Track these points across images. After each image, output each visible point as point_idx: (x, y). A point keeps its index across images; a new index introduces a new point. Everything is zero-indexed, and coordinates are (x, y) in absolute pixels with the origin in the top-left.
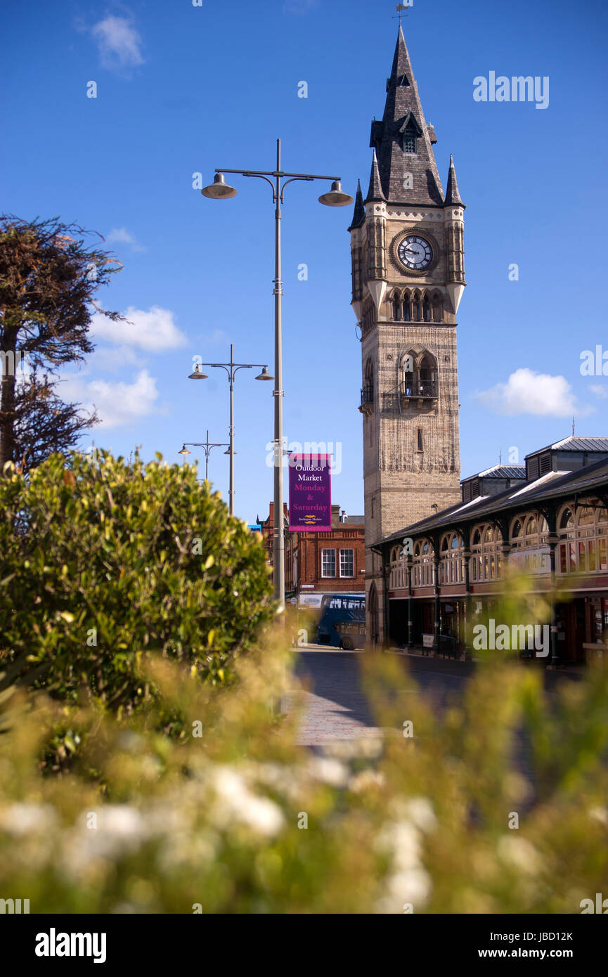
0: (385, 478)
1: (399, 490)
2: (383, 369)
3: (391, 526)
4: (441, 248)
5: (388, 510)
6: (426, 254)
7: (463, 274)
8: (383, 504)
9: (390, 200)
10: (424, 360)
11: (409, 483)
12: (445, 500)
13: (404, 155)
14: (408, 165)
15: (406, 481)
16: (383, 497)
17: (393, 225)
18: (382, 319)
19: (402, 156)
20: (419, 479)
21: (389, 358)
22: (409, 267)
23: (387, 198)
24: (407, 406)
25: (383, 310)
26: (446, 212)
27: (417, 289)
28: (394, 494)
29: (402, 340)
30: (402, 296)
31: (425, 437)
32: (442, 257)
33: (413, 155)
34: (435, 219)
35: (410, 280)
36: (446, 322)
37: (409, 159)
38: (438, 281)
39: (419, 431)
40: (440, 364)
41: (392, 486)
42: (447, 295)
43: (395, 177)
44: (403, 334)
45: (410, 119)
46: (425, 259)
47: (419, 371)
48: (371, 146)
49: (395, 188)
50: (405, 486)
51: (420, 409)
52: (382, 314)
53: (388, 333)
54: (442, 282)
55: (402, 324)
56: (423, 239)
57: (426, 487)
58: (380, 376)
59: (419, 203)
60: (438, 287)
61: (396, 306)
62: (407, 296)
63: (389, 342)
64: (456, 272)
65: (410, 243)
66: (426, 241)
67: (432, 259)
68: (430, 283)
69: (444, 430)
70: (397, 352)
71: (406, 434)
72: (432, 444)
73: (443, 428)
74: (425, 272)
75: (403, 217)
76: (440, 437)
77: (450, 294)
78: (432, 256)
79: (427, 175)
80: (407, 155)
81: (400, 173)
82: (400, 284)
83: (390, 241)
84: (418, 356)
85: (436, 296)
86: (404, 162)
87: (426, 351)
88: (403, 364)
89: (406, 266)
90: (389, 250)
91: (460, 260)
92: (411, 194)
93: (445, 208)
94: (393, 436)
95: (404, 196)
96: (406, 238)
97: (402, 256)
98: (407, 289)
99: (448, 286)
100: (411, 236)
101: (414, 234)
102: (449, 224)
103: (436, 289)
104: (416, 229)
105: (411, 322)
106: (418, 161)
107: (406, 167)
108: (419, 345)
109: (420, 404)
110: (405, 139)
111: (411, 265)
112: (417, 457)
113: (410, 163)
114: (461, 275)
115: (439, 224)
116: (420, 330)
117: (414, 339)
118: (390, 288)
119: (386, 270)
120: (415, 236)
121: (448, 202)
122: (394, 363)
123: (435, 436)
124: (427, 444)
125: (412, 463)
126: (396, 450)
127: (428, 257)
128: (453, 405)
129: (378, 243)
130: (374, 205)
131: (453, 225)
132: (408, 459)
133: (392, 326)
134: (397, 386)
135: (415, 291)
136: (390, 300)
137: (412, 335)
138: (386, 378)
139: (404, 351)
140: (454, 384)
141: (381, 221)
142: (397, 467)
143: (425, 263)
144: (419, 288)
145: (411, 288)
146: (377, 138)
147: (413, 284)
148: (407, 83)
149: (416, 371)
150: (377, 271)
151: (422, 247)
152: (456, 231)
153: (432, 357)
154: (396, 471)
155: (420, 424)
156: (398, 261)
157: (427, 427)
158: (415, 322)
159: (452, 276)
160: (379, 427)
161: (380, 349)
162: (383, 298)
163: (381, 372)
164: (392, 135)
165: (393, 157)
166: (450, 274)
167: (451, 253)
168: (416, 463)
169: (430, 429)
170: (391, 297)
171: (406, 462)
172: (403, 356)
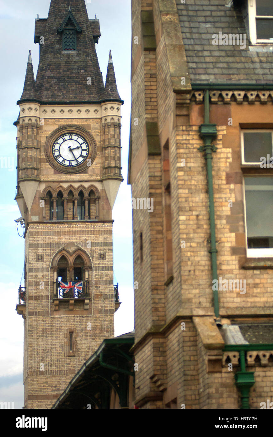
0: (33, 385)
1: (47, 397)
2: (34, 270)
4: (98, 144)
6: (83, 150)
7: (120, 169)
9: (45, 100)
10: (79, 257)
13: (63, 53)
14: (67, 62)
15: (55, 387)
17: (48, 124)
18: (34, 218)
19: (60, 54)
21: (40, 258)
22: (63, 165)
23: (41, 97)
24: (57, 308)
25: (35, 210)
26: (104, 107)
27: (71, 186)
28: (41, 402)
29: (54, 239)
30: (55, 195)
32: (98, 153)
33: (73, 52)
34: (92, 115)
35: (64, 177)
36: (102, 219)
37: (68, 56)
38: (94, 178)
39: (71, 333)
40: (96, 262)
41: (39, 393)
42: (104, 190)
43: (52, 75)
44: (56, 233)
45: (70, 18)
46: (81, 156)
47: (71, 269)
49: (51, 86)
50: (54, 393)
51: (72, 309)
52: (32, 215)
53: (38, 233)
54: (99, 178)
55: (55, 223)
56: (79, 136)
58: (30, 279)
59: (76, 100)
60: (94, 184)
61: (50, 204)
62: (60, 194)
63: (40, 242)
64: (111, 167)
65: (65, 140)
66: (83, 138)
67: (88, 155)
68: (86, 179)
69: (98, 331)
70: (48, 252)
71: (56, 337)
72: (84, 347)
73: (96, 330)
74: (80, 168)
75: (58, 115)
76: (94, 339)
77: (106, 190)
78: (89, 152)
79: (85, 71)
80: (66, 52)
81: (58, 71)
82: (54, 182)
83: (43, 140)
84: (71, 255)
85: (92, 192)
86: (63, 60)
87: (79, 249)
88: (55, 264)
89: (61, 164)
90: (42, 149)
91: (118, 155)
92: (67, 92)
93: (102, 104)
94: (43, 340)
95: (60, 94)
96: (61, 135)
97: (57, 153)
98: (61, 187)
99: (104, 182)
100: (67, 133)
101: (70, 132)
102: (106, 119)
103: (92, 186)
104: (71, 126)
105: (64, 221)
106: (77, 58)
107: (64, 64)
108: (72, 244)
109: (72, 305)
110: (64, 37)
111: (67, 163)
112: (68, 361)
113: (69, 60)
114: (117, 171)
115: (96, 120)
116: (75, 227)
117: (67, 237)
118: (43, 187)
119: (38, 169)
120: (71, 133)
121: (105, 98)
122: (46, 263)
123: (89, 338)
124: (79, 346)
125: (62, 368)
126: (45, 355)
127: (84, 154)
128: (108, 305)
129: (29, 144)
130: (27, 105)
131: (110, 121)
132: (58, 364)
133: (44, 225)
134: (48, 287)
135: (70, 188)
136: (41, 199)
137: (65, 233)
138: (36, 280)
139: (57, 251)
140: (110, 282)
141: (34, 121)
142: (46, 373)
143: (81, 159)
144: (73, 184)
145: (66, 185)
146: (39, 37)
147: (67, 182)
149: (69, 271)
150: (28, 172)
151: (78, 143)
152: (112, 126)
153: (86, 255)
154: (45, 377)
155: (72, 326)
156: (51, 159)
157: (79, 328)
158: (69, 220)
159: (107, 172)
160: (28, 330)
161: (30, 250)
162: (35, 198)
163: (30, 274)
164: (52, 34)
165: (51, 56)
166: (106, 170)
167: (107, 148)
168: (67, 367)
169: (82, 331)
170: (45, 195)
171: (56, 366)
172: (55, 256)
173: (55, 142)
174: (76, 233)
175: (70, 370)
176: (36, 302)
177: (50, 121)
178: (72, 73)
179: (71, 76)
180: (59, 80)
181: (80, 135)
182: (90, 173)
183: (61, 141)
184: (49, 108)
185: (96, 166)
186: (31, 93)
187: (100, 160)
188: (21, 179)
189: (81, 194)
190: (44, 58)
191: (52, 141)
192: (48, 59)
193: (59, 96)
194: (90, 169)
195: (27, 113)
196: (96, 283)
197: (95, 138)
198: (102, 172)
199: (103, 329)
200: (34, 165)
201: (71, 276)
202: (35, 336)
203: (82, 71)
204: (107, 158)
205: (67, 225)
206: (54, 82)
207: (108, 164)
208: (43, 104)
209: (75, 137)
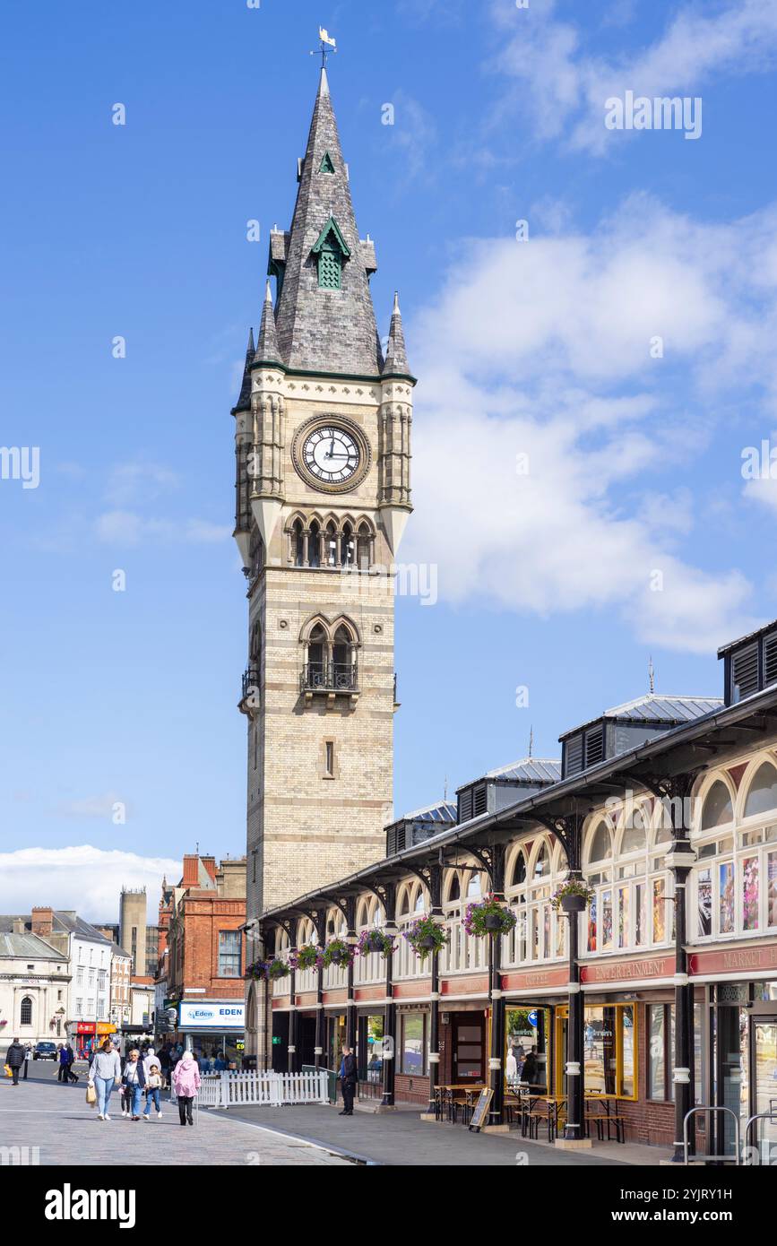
0: (272, 818)
1: (293, 838)
2: (273, 643)
3: (277, 896)
4: (375, 449)
5: (275, 871)
7: (408, 491)
8: (266, 858)
9: (292, 366)
10: (342, 629)
11: (309, 828)
12: (368, 854)
13: (319, 290)
14: (326, 307)
15: (306, 823)
16: (265, 849)
17: (296, 409)
18: (276, 562)
19: (316, 292)
20: (326, 821)
21: (283, 625)
22: (321, 479)
23: (287, 361)
24: (309, 704)
25: (277, 547)
26: (385, 387)
27: (332, 514)
28: (285, 845)
29: (307, 597)
30: (306, 526)
31: (338, 754)
32: (376, 463)
33: (335, 293)
34: (366, 399)
35: (322, 499)
37: (328, 298)
38: (367, 504)
39: (330, 745)
40: (368, 637)
41: (281, 832)
42: (383, 524)
43: (302, 327)
44: (307, 587)
45: (331, 231)
46: (348, 466)
47: (330, 647)
48: (270, 273)
49: (301, 345)
50: (303, 833)
51: (332, 709)
52: (272, 556)
53: (281, 586)
54: (375, 504)
55: (307, 571)
57: (337, 834)
58: (268, 657)
59: (340, 371)
60: (367, 513)
61: (298, 540)
62: (314, 525)
63: (283, 600)
64: (396, 488)
65: (323, 439)
66: (351, 436)
67: (358, 466)
68: (355, 505)
69: (370, 744)
70: (296, 616)
71: (307, 749)
72: (349, 766)
73: (367, 741)
74: (346, 487)
75: (312, 395)
76: (363, 756)
77: (386, 525)
78: (359, 460)
79: (355, 325)
80: (326, 290)
81: (312, 320)
82: (305, 505)
83: (288, 435)
84: (330, 625)
85: (363, 528)
86: (318, 304)
87: (344, 616)
88: (306, 636)
89: (316, 476)
90: (288, 450)
91: (405, 469)
92: (329, 357)
93: (382, 382)
94: (286, 752)
96: (317, 430)
97: (310, 459)
98: (316, 513)
99: (383, 511)
100: (326, 427)
101: (331, 424)
102: (388, 409)
103: (364, 516)
104: (333, 416)
105: (321, 568)
106: (341, 302)
107: (322, 311)
108: (332, 606)
110: (321, 263)
111: (325, 476)
112: (324, 786)
113: (329, 304)
114: (405, 494)
115: (372, 408)
116: (336, 581)
117: (324, 595)
118: (288, 511)
119: (280, 482)
120: (332, 427)
121: (386, 372)
122: (292, 634)
123: (355, 753)
124: (341, 765)
125: (316, 797)
126: (289, 775)
127: (352, 463)
128: (385, 704)
129: (268, 438)
130: (265, 373)
131: (396, 412)
132: (309, 789)
133: (290, 574)
134: (295, 671)
135: (330, 518)
136: (286, 531)
137: (323, 588)
138: (277, 659)
139: (309, 615)
140: (388, 670)
141: (275, 401)
142: (290, 802)
143: (347, 472)
144: (337, 512)
145: (323, 512)
146: (278, 261)
147: (326, 506)
148: (330, 168)
149: (327, 648)
150: (266, 484)
151: (342, 444)
152: (398, 419)
153: (354, 625)
154: (289, 807)
155: (330, 734)
156: (303, 468)
157: (342, 738)
158: (328, 568)
159: (389, 496)
160: (264, 736)
161: (268, 610)
162: (276, 527)
163: (268, 649)
164: (301, 257)
165: (300, 294)
166: (386, 491)
167: (390, 454)
168: (322, 795)
169: (346, 741)
170: (290, 525)
171: (307, 793)
172: (306, 623)
173: (308, 440)
174: (338, 589)
175: (327, 800)
176: (276, 692)
177: (300, 403)
178: (335, 326)
179: (331, 330)
180: (313, 335)
181: (346, 432)
182: (361, 495)
183: (316, 438)
184: (299, 383)
185: (370, 485)
186: (270, 353)
187: (377, 475)
188: (255, 494)
189: (347, 528)
190: (289, 298)
191: (302, 438)
192: (295, 298)
193: (316, 362)
194: (361, 488)
195: (266, 385)
196: (368, 669)
197: (370, 438)
198: (379, 497)
199: (376, 740)
200: (277, 475)
201: (328, 658)
202: (275, 745)
203: (350, 324)
204: (389, 473)
205: (324, 576)
206: (306, 338)
207: (391, 482)
208: (290, 373)
209: (338, 435)
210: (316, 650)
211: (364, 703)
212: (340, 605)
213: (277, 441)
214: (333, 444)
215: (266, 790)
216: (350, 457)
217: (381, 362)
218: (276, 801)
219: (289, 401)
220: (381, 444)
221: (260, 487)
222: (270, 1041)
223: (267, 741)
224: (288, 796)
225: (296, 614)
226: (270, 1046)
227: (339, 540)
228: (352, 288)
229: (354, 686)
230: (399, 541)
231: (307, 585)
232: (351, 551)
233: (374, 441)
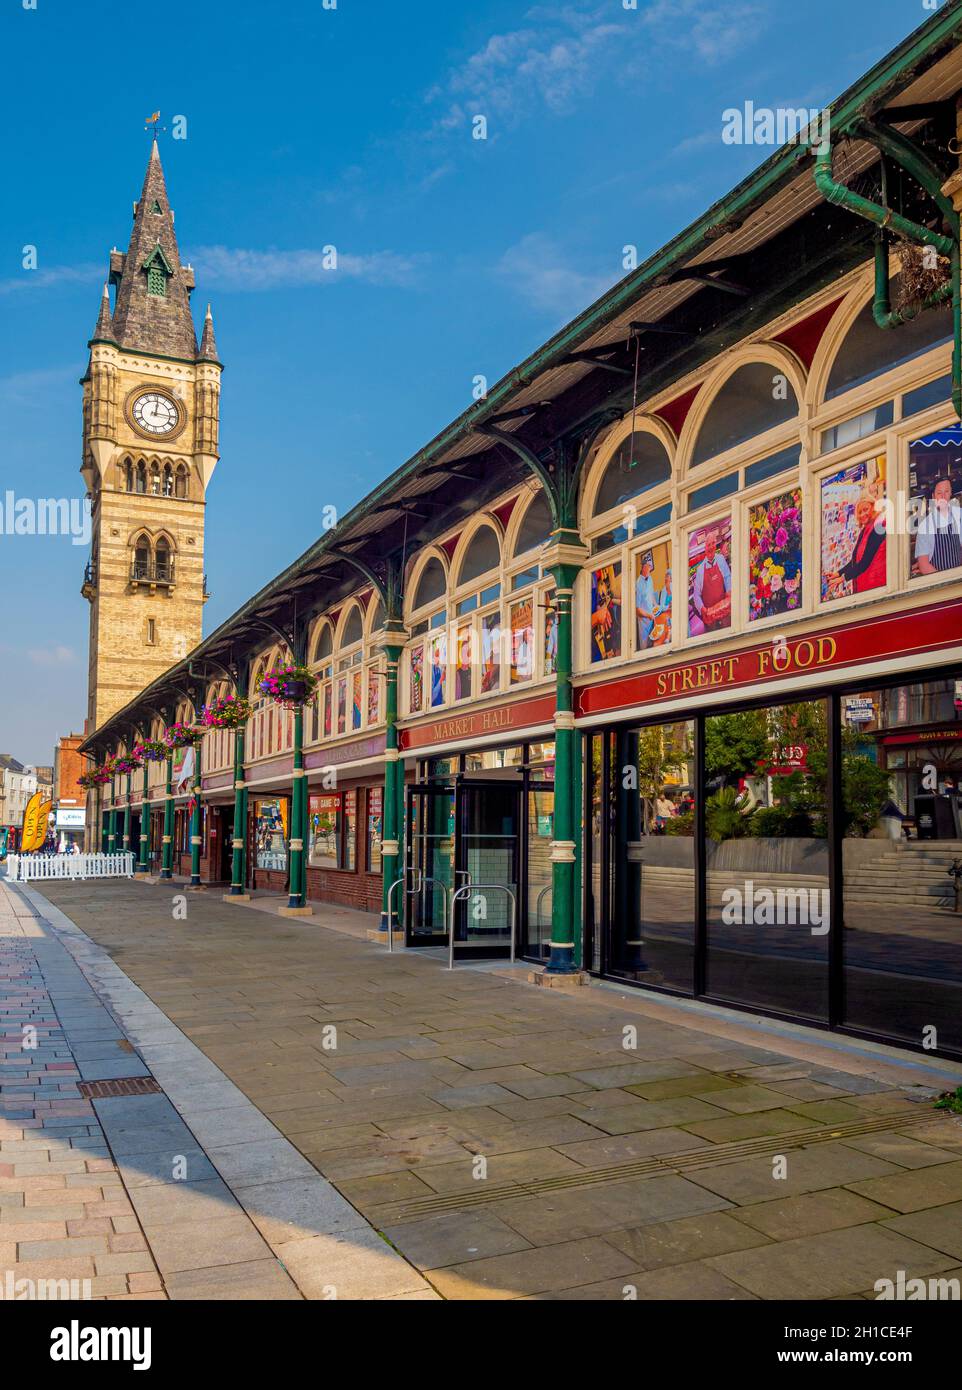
1: (121, 687)
2: (106, 545)
4: (190, 413)
5: (106, 710)
7: (216, 445)
8: (98, 702)
9: (124, 346)
10: (162, 539)
11: (134, 680)
13: (148, 295)
14: (153, 308)
17: (127, 378)
18: (108, 486)
19: (145, 296)
20: (148, 676)
21: (115, 533)
22: (146, 430)
23: (119, 342)
24: (135, 591)
25: (111, 476)
26: (199, 369)
27: (155, 456)
28: (113, 693)
29: (133, 514)
30: (135, 463)
31: (159, 629)
32: (191, 422)
33: (162, 299)
34: (184, 376)
35: (148, 444)
36: (191, 499)
37: (155, 301)
38: (184, 451)
39: (152, 621)
40: (183, 546)
41: (111, 682)
42: (195, 467)
43: (133, 320)
44: (135, 507)
45: (158, 253)
46: (168, 423)
47: (153, 552)
48: (109, 280)
49: (132, 332)
50: (130, 683)
51: (153, 595)
52: (107, 482)
53: (113, 504)
54: (190, 452)
55: (135, 495)
58: (102, 555)
59: (164, 354)
60: (184, 458)
61: (128, 472)
62: (141, 464)
63: (116, 515)
64: (206, 442)
65: (150, 401)
66: (171, 401)
67: (177, 424)
68: (174, 451)
69: (183, 622)
70: (126, 527)
71: (133, 624)
72: (166, 637)
73: (181, 620)
74: (168, 438)
75: (141, 368)
76: (177, 631)
77: (198, 467)
78: (178, 420)
79: (177, 324)
80: (152, 296)
81: (141, 316)
82: (134, 448)
83: (121, 397)
84: (153, 535)
85: (180, 468)
86: (147, 305)
87: (165, 530)
88: (133, 542)
89: (144, 428)
90: (121, 407)
92: (154, 343)
93: (197, 365)
94: (116, 625)
95: (144, 345)
96: (144, 394)
97: (138, 415)
98: (143, 455)
99: (196, 457)
100: (151, 393)
102: (201, 384)
103: (181, 460)
104: (157, 386)
105: (145, 494)
106: (165, 306)
107: (150, 310)
108: (155, 522)
109: (153, 589)
110: (150, 276)
111: (150, 428)
112: (147, 651)
113: (156, 307)
114: (214, 446)
115: (188, 383)
116: (158, 504)
117: (149, 514)
118: (120, 451)
119: (114, 429)
120: (156, 393)
121: (200, 358)
122: (122, 540)
123: (171, 628)
124: (160, 636)
125: (139, 658)
126: (118, 641)
127: (173, 421)
128: (197, 595)
129: (104, 395)
130: (102, 348)
131: (206, 386)
132: (133, 652)
133: (121, 496)
134: (124, 567)
135: (154, 458)
136: (118, 465)
137: (147, 509)
138: (109, 557)
139: (135, 527)
140: (198, 571)
141: (110, 369)
142: (118, 661)
143: (168, 427)
144: (158, 454)
145: (149, 454)
146: (115, 272)
147: (150, 450)
148: (159, 210)
149: (150, 553)
150: (102, 429)
151: (165, 407)
152: (209, 393)
153: (172, 537)
154: (117, 665)
155: (153, 613)
156: (131, 420)
157: (162, 617)
158: (152, 494)
159: (201, 446)
160: (98, 612)
161: (102, 522)
162: (110, 462)
163: (102, 549)
164: (134, 270)
165: (132, 296)
166: (199, 443)
167: (201, 418)
168: (145, 657)
169: (164, 619)
170: (122, 461)
171: (132, 655)
172: (134, 533)
173: (137, 401)
174: (160, 510)
175: (148, 661)
176: (108, 582)
177: (130, 373)
178: (160, 323)
179: (157, 325)
180: (142, 326)
181: (167, 398)
182: (180, 444)
183: (143, 400)
184: (130, 359)
185: (187, 436)
186: (107, 334)
187: (192, 431)
188: (93, 435)
189: (168, 467)
190: (124, 298)
191: (133, 399)
192: (129, 299)
193: (143, 346)
194: (179, 439)
195: (102, 357)
196: (183, 569)
197: (186, 404)
198: (194, 445)
199: (189, 620)
200: (110, 423)
201: (152, 558)
202: (107, 619)
203: (172, 323)
204: (201, 430)
205: (149, 500)
206: (136, 329)
207: (202, 437)
208: (122, 351)
209: (161, 400)
210: (141, 554)
211: (180, 593)
212: (161, 522)
213: (111, 398)
214: (157, 406)
215: (99, 651)
216: (170, 417)
217: (196, 352)
218: (108, 660)
219: (122, 372)
220: (196, 409)
221: (97, 431)
222: (100, 833)
223: (100, 616)
224: (117, 656)
225: (126, 526)
226: (100, 836)
227: (161, 475)
228: (174, 297)
229: (171, 581)
230: (208, 480)
231: (134, 506)
232: (171, 484)
233: (190, 407)
